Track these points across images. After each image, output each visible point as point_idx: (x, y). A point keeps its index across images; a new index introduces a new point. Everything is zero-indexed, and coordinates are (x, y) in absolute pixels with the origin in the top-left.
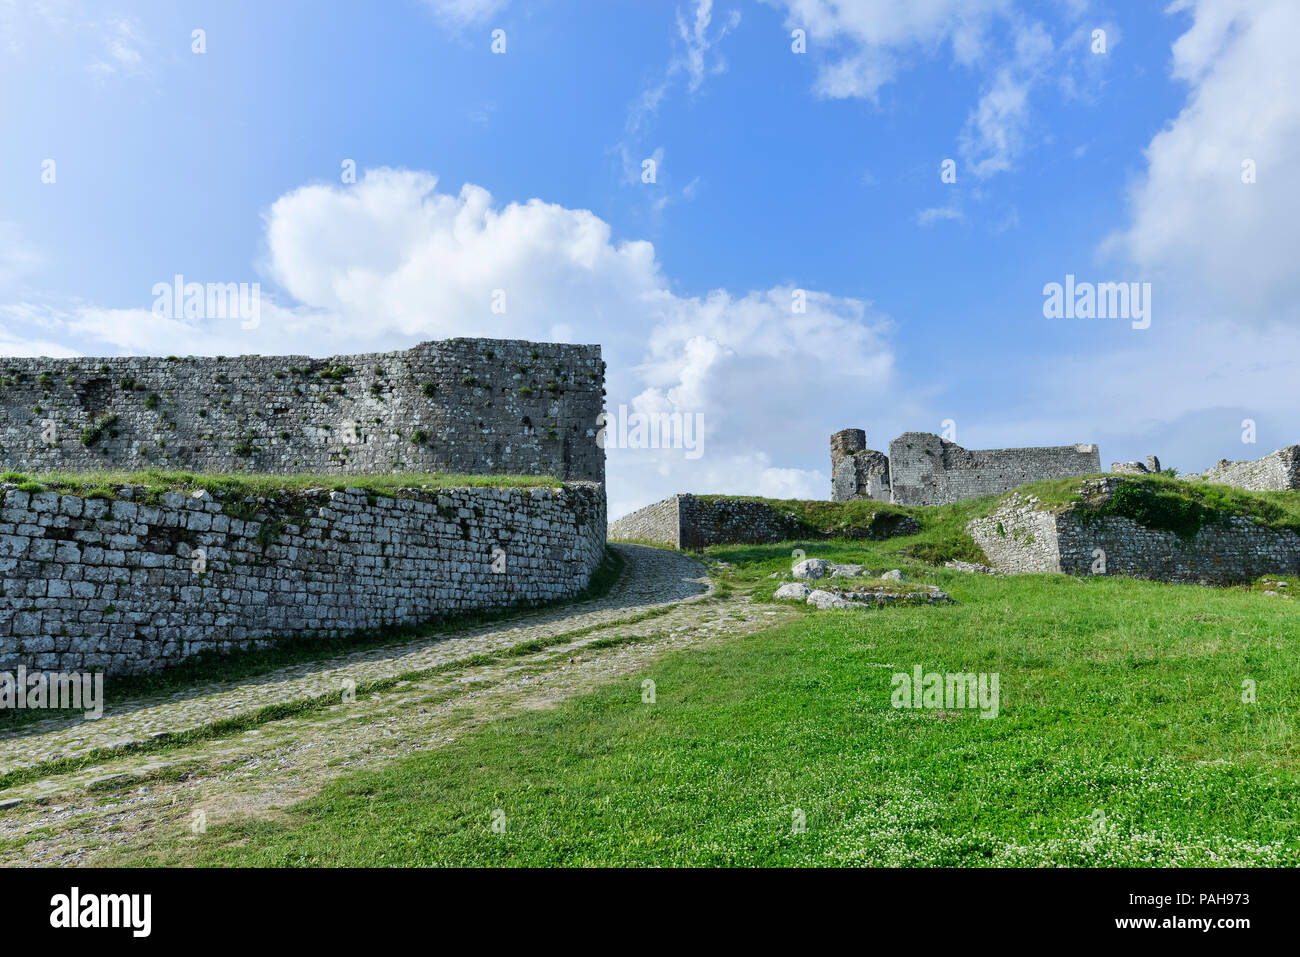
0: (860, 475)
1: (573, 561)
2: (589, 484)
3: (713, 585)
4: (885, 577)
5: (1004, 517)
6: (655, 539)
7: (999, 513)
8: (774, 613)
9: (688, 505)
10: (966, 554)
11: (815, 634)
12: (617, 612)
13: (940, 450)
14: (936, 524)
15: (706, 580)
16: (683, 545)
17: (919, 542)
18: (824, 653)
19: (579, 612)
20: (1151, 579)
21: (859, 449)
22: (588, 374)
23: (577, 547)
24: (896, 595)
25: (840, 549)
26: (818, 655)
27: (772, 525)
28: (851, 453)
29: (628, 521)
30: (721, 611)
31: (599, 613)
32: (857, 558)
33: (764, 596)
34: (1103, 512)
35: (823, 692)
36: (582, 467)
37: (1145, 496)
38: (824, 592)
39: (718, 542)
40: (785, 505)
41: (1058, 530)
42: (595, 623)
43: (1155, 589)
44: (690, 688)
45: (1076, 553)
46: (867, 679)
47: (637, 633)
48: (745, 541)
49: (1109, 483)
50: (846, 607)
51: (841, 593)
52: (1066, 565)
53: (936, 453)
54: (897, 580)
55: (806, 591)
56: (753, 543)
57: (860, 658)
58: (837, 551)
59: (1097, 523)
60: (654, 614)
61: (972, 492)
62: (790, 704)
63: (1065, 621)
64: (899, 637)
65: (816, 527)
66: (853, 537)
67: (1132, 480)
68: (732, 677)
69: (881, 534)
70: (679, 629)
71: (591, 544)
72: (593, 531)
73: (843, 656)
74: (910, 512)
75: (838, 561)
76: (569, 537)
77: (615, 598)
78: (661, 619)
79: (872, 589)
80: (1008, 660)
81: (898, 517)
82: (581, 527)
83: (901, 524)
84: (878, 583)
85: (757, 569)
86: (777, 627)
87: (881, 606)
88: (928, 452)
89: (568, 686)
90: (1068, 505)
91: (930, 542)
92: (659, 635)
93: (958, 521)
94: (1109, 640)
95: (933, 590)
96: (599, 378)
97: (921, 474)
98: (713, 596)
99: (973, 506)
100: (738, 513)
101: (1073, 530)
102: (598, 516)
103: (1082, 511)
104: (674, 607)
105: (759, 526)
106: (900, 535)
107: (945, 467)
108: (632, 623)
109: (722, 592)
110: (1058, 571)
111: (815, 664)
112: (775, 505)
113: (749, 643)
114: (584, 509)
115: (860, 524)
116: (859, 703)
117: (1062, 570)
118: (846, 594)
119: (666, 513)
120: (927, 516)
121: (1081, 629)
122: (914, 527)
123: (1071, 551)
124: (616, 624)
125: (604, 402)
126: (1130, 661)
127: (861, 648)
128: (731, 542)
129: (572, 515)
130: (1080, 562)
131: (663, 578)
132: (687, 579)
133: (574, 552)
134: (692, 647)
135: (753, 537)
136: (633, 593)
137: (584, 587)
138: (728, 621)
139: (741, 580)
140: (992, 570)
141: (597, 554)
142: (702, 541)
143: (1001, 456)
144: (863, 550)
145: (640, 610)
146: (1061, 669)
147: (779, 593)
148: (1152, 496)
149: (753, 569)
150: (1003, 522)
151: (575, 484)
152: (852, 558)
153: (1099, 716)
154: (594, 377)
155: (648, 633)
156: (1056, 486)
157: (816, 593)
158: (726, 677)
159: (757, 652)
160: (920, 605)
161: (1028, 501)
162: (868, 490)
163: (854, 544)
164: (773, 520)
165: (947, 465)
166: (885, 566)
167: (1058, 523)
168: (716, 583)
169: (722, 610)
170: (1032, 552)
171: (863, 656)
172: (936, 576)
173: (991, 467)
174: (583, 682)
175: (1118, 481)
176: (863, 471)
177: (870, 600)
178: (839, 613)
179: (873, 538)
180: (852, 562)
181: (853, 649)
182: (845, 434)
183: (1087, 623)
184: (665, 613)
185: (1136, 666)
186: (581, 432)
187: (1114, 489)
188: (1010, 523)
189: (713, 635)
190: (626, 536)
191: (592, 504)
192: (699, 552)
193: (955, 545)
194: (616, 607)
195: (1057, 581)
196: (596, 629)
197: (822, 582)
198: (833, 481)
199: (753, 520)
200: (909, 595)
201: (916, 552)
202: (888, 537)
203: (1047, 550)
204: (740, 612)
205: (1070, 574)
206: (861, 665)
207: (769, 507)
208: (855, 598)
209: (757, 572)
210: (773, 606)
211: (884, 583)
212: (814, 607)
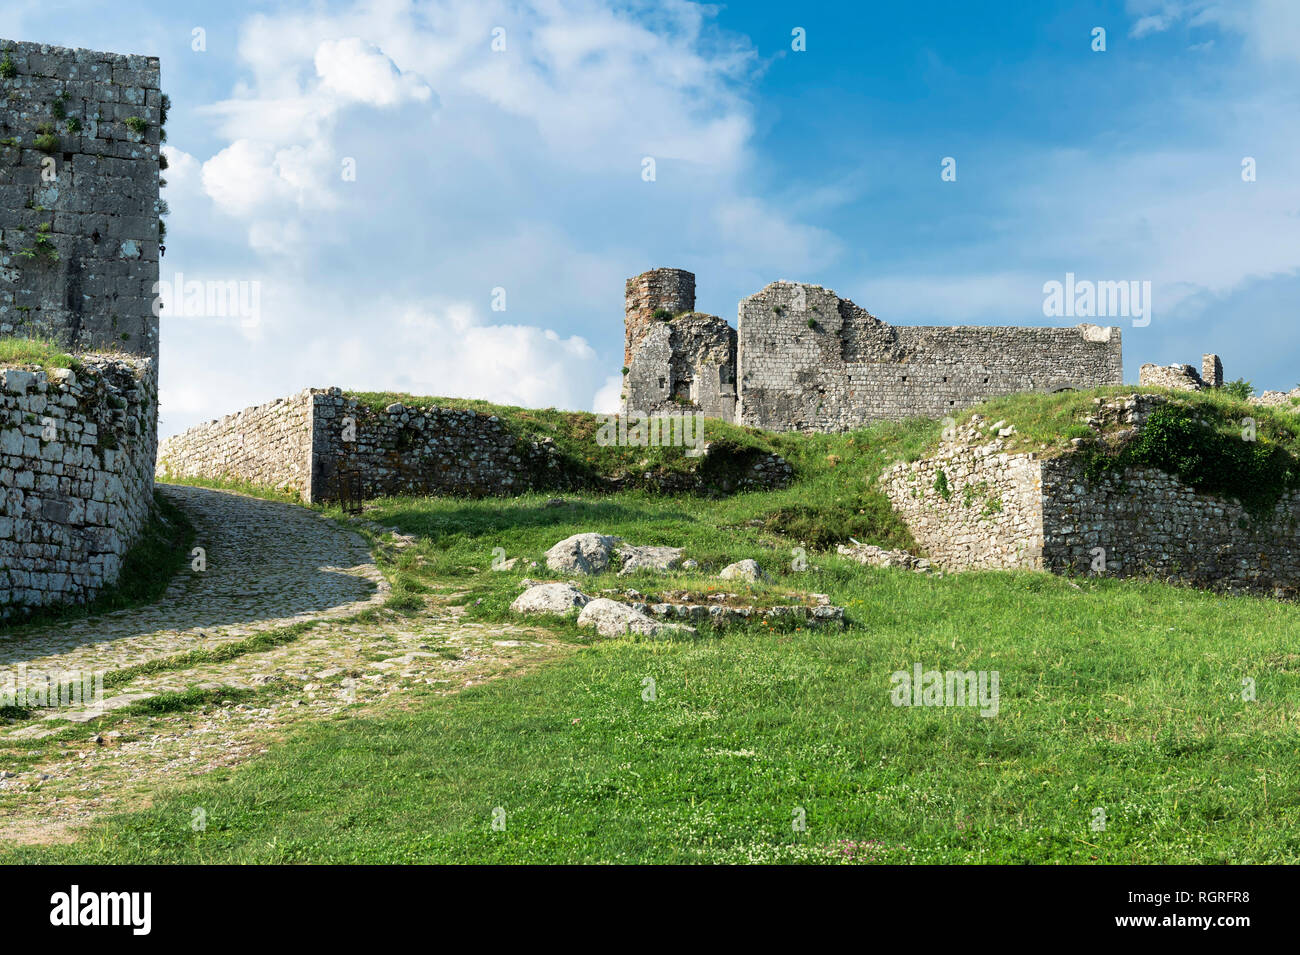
0: (679, 362)
1: (88, 524)
2: (126, 361)
3: (385, 582)
4: (727, 572)
5: (949, 462)
6: (257, 480)
7: (940, 454)
8: (514, 644)
9: (331, 412)
10: (874, 530)
11: (601, 688)
12: (187, 637)
13: (835, 323)
14: (824, 470)
15: (370, 572)
16: (318, 492)
17: (790, 503)
18: (620, 727)
19: (105, 636)
20: (1195, 584)
21: (681, 310)
22: (129, 120)
23: (98, 495)
24: (748, 610)
25: (639, 514)
26: (609, 731)
27: (506, 460)
28: (666, 317)
29: (201, 440)
30: (404, 637)
31: (148, 638)
32: (672, 534)
33: (492, 606)
34: (1127, 459)
35: (625, 806)
36: (108, 323)
37: (1198, 433)
38: (614, 603)
39: (392, 490)
40: (533, 420)
41: (1046, 490)
42: (143, 660)
43: (1201, 603)
44: (359, 798)
45: (1072, 534)
46: (707, 780)
47: (234, 682)
48: (448, 490)
49: (1140, 405)
50: (653, 632)
51: (644, 603)
52: (1053, 556)
53: (827, 327)
54: (751, 580)
55: (577, 601)
56: (464, 495)
57: (690, 737)
58: (634, 519)
59: (1112, 479)
60: (267, 642)
61: (890, 408)
62: (561, 830)
63: (1057, 666)
64: (760, 694)
65: (594, 468)
66: (664, 490)
67: (1179, 402)
68: (442, 776)
69: (718, 486)
70: (323, 675)
71: (127, 490)
72: (132, 462)
73: (658, 734)
74: (776, 443)
75: (636, 538)
76: (82, 474)
77: (178, 605)
78: (281, 652)
79: (703, 598)
80: (960, 743)
81: (754, 453)
82: (108, 454)
83: (757, 467)
84: (716, 586)
85: (473, 549)
86: (522, 672)
87: (720, 631)
88: (814, 325)
89: (97, 794)
90: (1067, 444)
91: (811, 504)
92: (281, 688)
93: (864, 465)
94: (1131, 704)
95: (817, 602)
96: (152, 130)
97: (798, 367)
98: (387, 605)
99: (896, 436)
100: (435, 433)
101: (1071, 491)
102: (143, 428)
103: (1089, 456)
104: (306, 628)
105: (478, 460)
106: (752, 488)
107: (844, 355)
108: (220, 660)
109: (405, 596)
110: (1038, 568)
111: (605, 748)
112: (513, 420)
113: (471, 706)
114: (115, 417)
115: (678, 464)
116: (695, 828)
117: (1046, 566)
118: (654, 607)
119: (284, 426)
120: (808, 454)
121: (1085, 680)
122: (783, 473)
123: (1064, 531)
124: (186, 662)
125: (162, 183)
126: (1168, 744)
127: (691, 717)
128: (418, 492)
129: (91, 428)
130: (1078, 551)
131: (279, 563)
132: (330, 569)
133: (93, 506)
134: (353, 713)
135: (463, 482)
136: (219, 595)
137: (113, 581)
138: (422, 659)
139: (441, 573)
140: (924, 563)
141: (138, 509)
142: (360, 489)
143: (949, 340)
144: (684, 517)
145: (236, 633)
146: (1052, 760)
147: (521, 603)
148: (1210, 432)
149: (462, 551)
150: (947, 470)
151: (96, 359)
152: (664, 533)
153: (1118, 847)
154: (143, 128)
155: (257, 682)
156: (1048, 406)
157: (596, 605)
158: (430, 777)
159: (487, 724)
160: (793, 629)
161: (996, 433)
162: (694, 394)
163: (664, 505)
164: (506, 450)
165: (847, 351)
166: (726, 551)
167: (1045, 477)
168: (392, 579)
169: (405, 633)
170: (996, 530)
171: (696, 733)
172: (821, 572)
173: (930, 360)
174: (128, 788)
175: (1156, 403)
176: (685, 355)
177: (701, 621)
178: (642, 645)
179: (702, 493)
180: (663, 541)
181: (676, 720)
182: (655, 278)
183: (1093, 670)
184: (289, 639)
185: (1178, 753)
186: (109, 246)
187: (1148, 416)
188: (961, 472)
189: (394, 687)
190: (193, 469)
191: (133, 404)
192: (352, 511)
193: (856, 512)
194: (183, 625)
195: (1036, 586)
196: (144, 672)
197: (605, 581)
198: (626, 371)
199: (467, 448)
200: (773, 611)
201: (784, 525)
202: (732, 492)
203: (1021, 527)
204: (444, 639)
205: (1058, 573)
206: (693, 752)
207: (498, 423)
208: (670, 615)
209: (475, 556)
210: (510, 628)
211: (727, 586)
212: (591, 634)
